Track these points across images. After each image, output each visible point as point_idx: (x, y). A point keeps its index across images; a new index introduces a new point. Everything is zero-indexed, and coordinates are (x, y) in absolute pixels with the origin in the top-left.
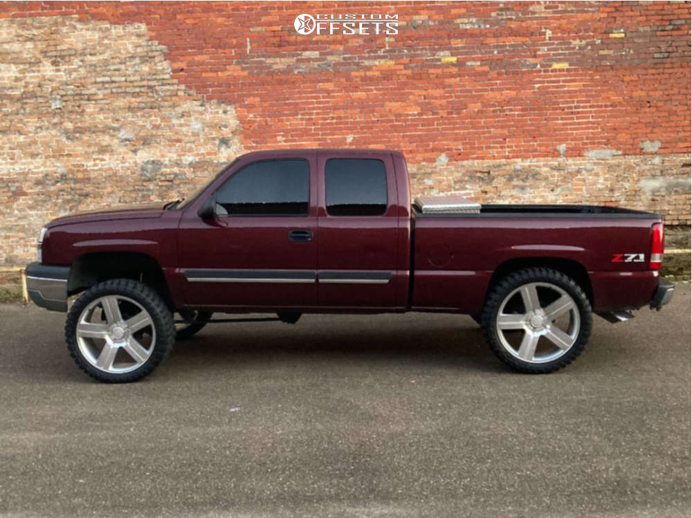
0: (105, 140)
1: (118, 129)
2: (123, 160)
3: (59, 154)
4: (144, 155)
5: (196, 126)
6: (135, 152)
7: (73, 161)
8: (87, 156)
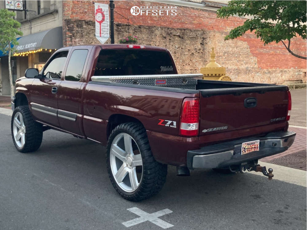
0: (242, 62)
1: (244, 61)
2: (244, 66)
3: (237, 65)
4: (246, 66)
5: (253, 61)
6: (246, 65)
7: (238, 66)
8: (240, 65)
